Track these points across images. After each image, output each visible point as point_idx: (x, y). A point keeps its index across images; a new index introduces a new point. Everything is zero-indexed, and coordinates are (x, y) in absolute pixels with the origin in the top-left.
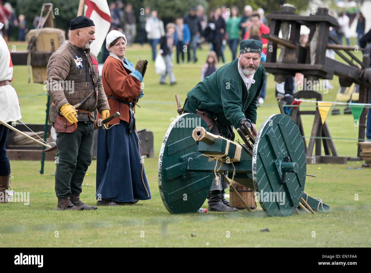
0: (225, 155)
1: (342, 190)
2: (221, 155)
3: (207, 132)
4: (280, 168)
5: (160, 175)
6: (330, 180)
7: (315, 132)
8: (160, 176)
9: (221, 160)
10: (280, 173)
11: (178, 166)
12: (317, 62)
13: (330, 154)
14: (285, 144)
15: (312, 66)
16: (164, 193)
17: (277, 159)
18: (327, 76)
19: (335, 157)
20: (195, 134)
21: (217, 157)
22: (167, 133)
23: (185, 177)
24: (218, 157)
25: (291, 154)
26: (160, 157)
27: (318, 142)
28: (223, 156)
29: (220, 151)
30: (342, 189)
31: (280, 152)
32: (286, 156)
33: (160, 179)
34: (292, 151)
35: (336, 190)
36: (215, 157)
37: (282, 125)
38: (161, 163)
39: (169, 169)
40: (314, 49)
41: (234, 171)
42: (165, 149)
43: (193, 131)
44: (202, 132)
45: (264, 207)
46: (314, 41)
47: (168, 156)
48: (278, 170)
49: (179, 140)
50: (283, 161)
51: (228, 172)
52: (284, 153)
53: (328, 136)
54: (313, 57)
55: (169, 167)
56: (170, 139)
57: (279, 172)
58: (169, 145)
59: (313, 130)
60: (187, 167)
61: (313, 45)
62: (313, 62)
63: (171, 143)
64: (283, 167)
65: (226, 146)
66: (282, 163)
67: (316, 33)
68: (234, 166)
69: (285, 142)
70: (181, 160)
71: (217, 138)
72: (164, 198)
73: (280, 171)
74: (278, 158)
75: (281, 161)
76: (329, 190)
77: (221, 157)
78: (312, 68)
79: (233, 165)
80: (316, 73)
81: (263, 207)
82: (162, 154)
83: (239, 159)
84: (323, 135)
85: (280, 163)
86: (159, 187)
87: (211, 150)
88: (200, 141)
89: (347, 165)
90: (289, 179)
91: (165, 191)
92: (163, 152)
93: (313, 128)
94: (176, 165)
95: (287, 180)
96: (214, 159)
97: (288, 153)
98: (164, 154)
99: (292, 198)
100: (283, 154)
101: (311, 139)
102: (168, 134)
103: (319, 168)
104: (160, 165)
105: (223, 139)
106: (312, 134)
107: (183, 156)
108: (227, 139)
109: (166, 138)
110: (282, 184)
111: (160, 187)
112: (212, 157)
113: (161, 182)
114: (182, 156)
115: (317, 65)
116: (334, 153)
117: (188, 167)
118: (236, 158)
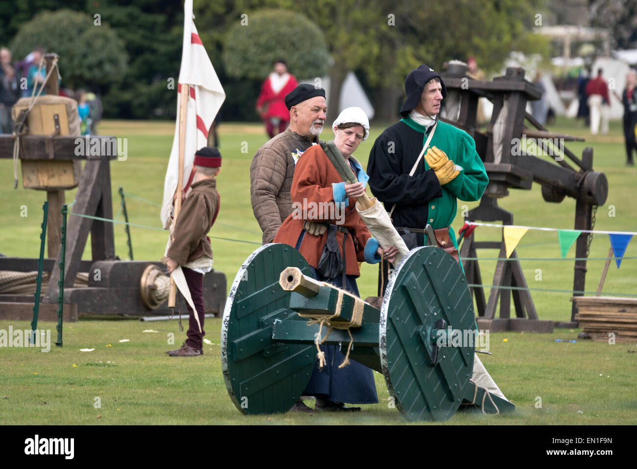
0: (335, 315)
1: (541, 378)
2: (328, 316)
3: (304, 276)
4: (428, 339)
5: (225, 353)
6: (522, 360)
7: (499, 277)
8: (224, 355)
9: (329, 324)
10: (429, 349)
11: (256, 334)
12: (503, 161)
13: (525, 317)
14: (437, 296)
15: (496, 166)
16: (232, 382)
17: (422, 324)
18: (522, 183)
19: (533, 321)
20: (283, 279)
21: (321, 318)
22: (235, 280)
23: (268, 352)
24: (323, 319)
25: (448, 313)
26: (225, 321)
27: (504, 294)
28: (331, 317)
29: (327, 309)
30: (540, 375)
31: (427, 311)
32: (439, 318)
33: (225, 359)
34: (449, 308)
35: (530, 378)
36: (319, 319)
37: (430, 265)
38: (225, 333)
39: (240, 343)
40: (499, 137)
41: (351, 342)
42: (232, 308)
43: (282, 274)
44: (296, 276)
45: (402, 408)
46: (501, 123)
47: (239, 320)
48: (425, 343)
49: (257, 291)
50: (433, 327)
51: (340, 344)
52: (435, 314)
53: (523, 285)
54: (498, 152)
55: (240, 337)
56: (240, 290)
57: (426, 346)
58: (239, 301)
59: (496, 274)
60: (272, 335)
61: (499, 130)
62: (498, 160)
63: (242, 297)
64: (434, 338)
65: (337, 300)
66: (432, 329)
67: (504, 112)
68: (350, 335)
69: (436, 293)
70: (260, 325)
71: (322, 287)
72: (232, 391)
73: (428, 346)
74: (425, 322)
75: (430, 328)
76: (519, 376)
77: (329, 318)
78: (496, 170)
79: (349, 332)
80: (503, 178)
81: (400, 408)
82: (228, 317)
83: (359, 323)
84: (514, 284)
85: (429, 332)
86: (223, 372)
87: (311, 307)
88: (294, 291)
89: (553, 335)
90: (444, 357)
91: (234, 379)
92: (229, 314)
93: (497, 271)
94: (252, 334)
95: (441, 359)
96: (316, 321)
97: (443, 312)
98: (231, 316)
99: (450, 388)
100: (433, 314)
101: (493, 290)
102: (237, 282)
103: (506, 340)
104: (225, 335)
105: (332, 289)
106: (495, 283)
107: (265, 318)
108: (338, 289)
109: (234, 289)
110: (433, 365)
111: (225, 373)
112: (313, 319)
113: (226, 365)
114: (263, 318)
115: (504, 165)
116: (533, 315)
117: (274, 335)
118: (353, 321)
